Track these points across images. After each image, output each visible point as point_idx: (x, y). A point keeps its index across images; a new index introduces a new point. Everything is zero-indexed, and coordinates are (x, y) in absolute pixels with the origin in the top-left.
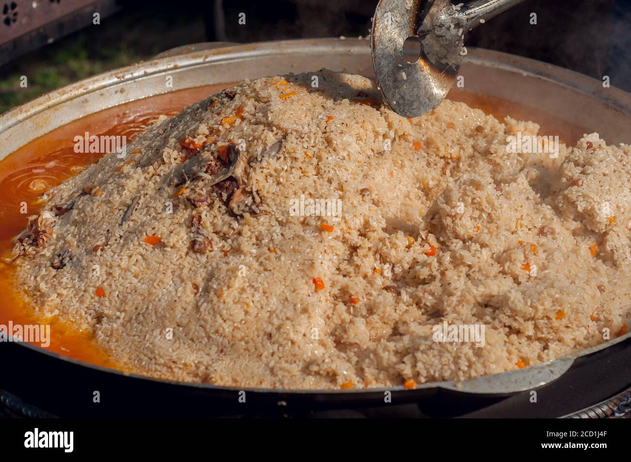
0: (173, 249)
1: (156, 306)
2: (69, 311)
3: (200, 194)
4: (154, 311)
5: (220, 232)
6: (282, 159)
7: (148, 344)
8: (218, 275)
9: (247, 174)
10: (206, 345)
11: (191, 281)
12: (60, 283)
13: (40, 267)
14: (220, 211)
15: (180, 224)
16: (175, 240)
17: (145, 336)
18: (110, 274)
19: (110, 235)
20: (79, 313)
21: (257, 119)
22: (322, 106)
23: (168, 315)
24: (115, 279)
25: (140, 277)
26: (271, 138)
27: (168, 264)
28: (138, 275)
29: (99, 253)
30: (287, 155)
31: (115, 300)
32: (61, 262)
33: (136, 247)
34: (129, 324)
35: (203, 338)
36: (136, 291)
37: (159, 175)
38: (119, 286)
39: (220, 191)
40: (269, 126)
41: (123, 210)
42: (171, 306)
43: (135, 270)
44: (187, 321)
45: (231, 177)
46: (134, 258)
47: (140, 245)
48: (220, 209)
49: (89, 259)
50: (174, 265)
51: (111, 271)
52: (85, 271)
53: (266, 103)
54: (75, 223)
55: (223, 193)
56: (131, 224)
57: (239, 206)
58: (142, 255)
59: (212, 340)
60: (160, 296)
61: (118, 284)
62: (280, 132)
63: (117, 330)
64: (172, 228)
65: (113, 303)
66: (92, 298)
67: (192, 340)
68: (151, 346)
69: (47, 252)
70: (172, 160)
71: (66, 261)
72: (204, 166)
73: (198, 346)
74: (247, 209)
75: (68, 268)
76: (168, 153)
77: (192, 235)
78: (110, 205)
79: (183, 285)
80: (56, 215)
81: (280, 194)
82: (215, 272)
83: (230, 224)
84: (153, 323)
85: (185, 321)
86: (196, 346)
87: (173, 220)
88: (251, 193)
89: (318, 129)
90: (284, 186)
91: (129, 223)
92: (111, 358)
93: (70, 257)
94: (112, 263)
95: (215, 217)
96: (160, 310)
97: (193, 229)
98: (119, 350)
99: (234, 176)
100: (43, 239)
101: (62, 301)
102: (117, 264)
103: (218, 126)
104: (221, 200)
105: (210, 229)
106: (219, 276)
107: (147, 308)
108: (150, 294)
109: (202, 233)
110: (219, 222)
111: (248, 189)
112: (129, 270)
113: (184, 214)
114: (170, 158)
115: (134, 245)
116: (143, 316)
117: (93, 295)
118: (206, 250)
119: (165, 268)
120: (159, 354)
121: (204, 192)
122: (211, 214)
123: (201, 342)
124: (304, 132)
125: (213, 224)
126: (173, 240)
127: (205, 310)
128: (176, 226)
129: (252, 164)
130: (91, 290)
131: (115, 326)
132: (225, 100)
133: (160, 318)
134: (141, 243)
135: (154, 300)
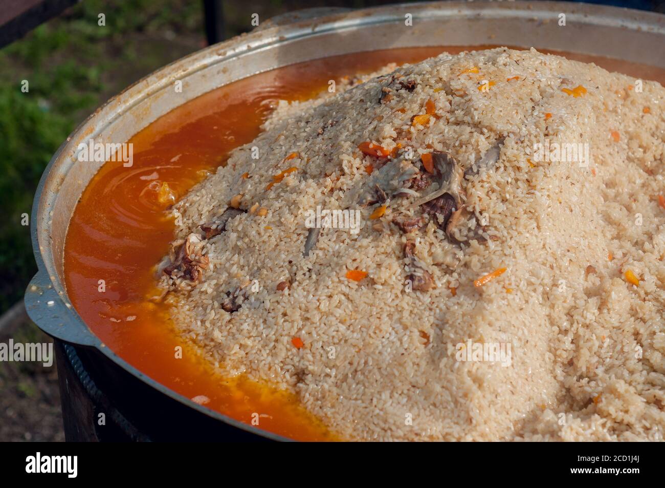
0: (385, 287)
1: (378, 360)
2: (260, 367)
3: (406, 216)
4: (376, 367)
5: (442, 263)
6: (502, 169)
7: (377, 411)
8: (453, 320)
9: (465, 190)
10: (453, 412)
11: (417, 328)
12: (240, 331)
13: (205, 309)
14: (436, 237)
15: (387, 254)
16: (388, 275)
17: (372, 400)
18: (307, 319)
19: (295, 268)
20: (273, 369)
21: (456, 118)
22: (531, 99)
23: (397, 373)
24: (315, 325)
25: (348, 323)
26: (484, 143)
27: (381, 306)
28: (345, 320)
29: (286, 291)
30: (507, 164)
31: (320, 353)
32: (233, 301)
33: (336, 284)
34: (344, 384)
35: (447, 402)
36: (346, 341)
37: (340, 189)
38: (323, 335)
39: (432, 212)
40: (477, 126)
41: (304, 234)
42: (399, 360)
43: (340, 314)
44: (424, 381)
45: (446, 194)
46: (336, 298)
47: (340, 281)
48: (437, 234)
49: (274, 300)
50: (390, 306)
51: (308, 315)
52: (272, 314)
53: (462, 96)
54: (237, 250)
55: (437, 214)
56: (321, 253)
57: (460, 230)
58: (344, 295)
59: (461, 406)
60: (380, 347)
61: (320, 332)
62: (493, 134)
63: (330, 391)
64: (377, 259)
65: (318, 357)
66: (288, 350)
67: (434, 405)
68: (382, 413)
69: (208, 288)
70: (355, 170)
71: (240, 301)
72: (408, 180)
73: (443, 412)
74: (472, 234)
75: (245, 310)
76: (349, 162)
77: (407, 268)
78: (283, 228)
79: (408, 333)
80: (204, 238)
81: (508, 214)
82: (447, 317)
83: (455, 254)
84: (379, 383)
85: (421, 381)
86: (440, 412)
87: (379, 249)
88: (473, 213)
89: (538, 130)
90: (511, 203)
91: (317, 252)
92: (330, 429)
93: (244, 295)
94: (308, 304)
95: (431, 244)
96: (384, 366)
97: (407, 261)
98: (339, 418)
99: (449, 192)
100: (198, 271)
101: (247, 354)
102: (315, 306)
103: (408, 127)
104: (437, 223)
105: (429, 260)
106: (453, 322)
107: (366, 363)
108: (366, 345)
109: (419, 265)
110: (438, 250)
111: (470, 209)
112: (332, 314)
113: (391, 241)
114: (352, 167)
115: (333, 282)
116: (363, 374)
117: (288, 346)
118: (428, 288)
119: (379, 310)
120: (394, 424)
121: (411, 213)
122: (426, 241)
123: (446, 408)
124: (522, 135)
125: (431, 254)
126: (384, 275)
127: (445, 366)
128: (383, 256)
129: (467, 177)
130: (285, 339)
131: (326, 386)
132: (403, 91)
133: (387, 376)
134: (342, 279)
135: (374, 353)
